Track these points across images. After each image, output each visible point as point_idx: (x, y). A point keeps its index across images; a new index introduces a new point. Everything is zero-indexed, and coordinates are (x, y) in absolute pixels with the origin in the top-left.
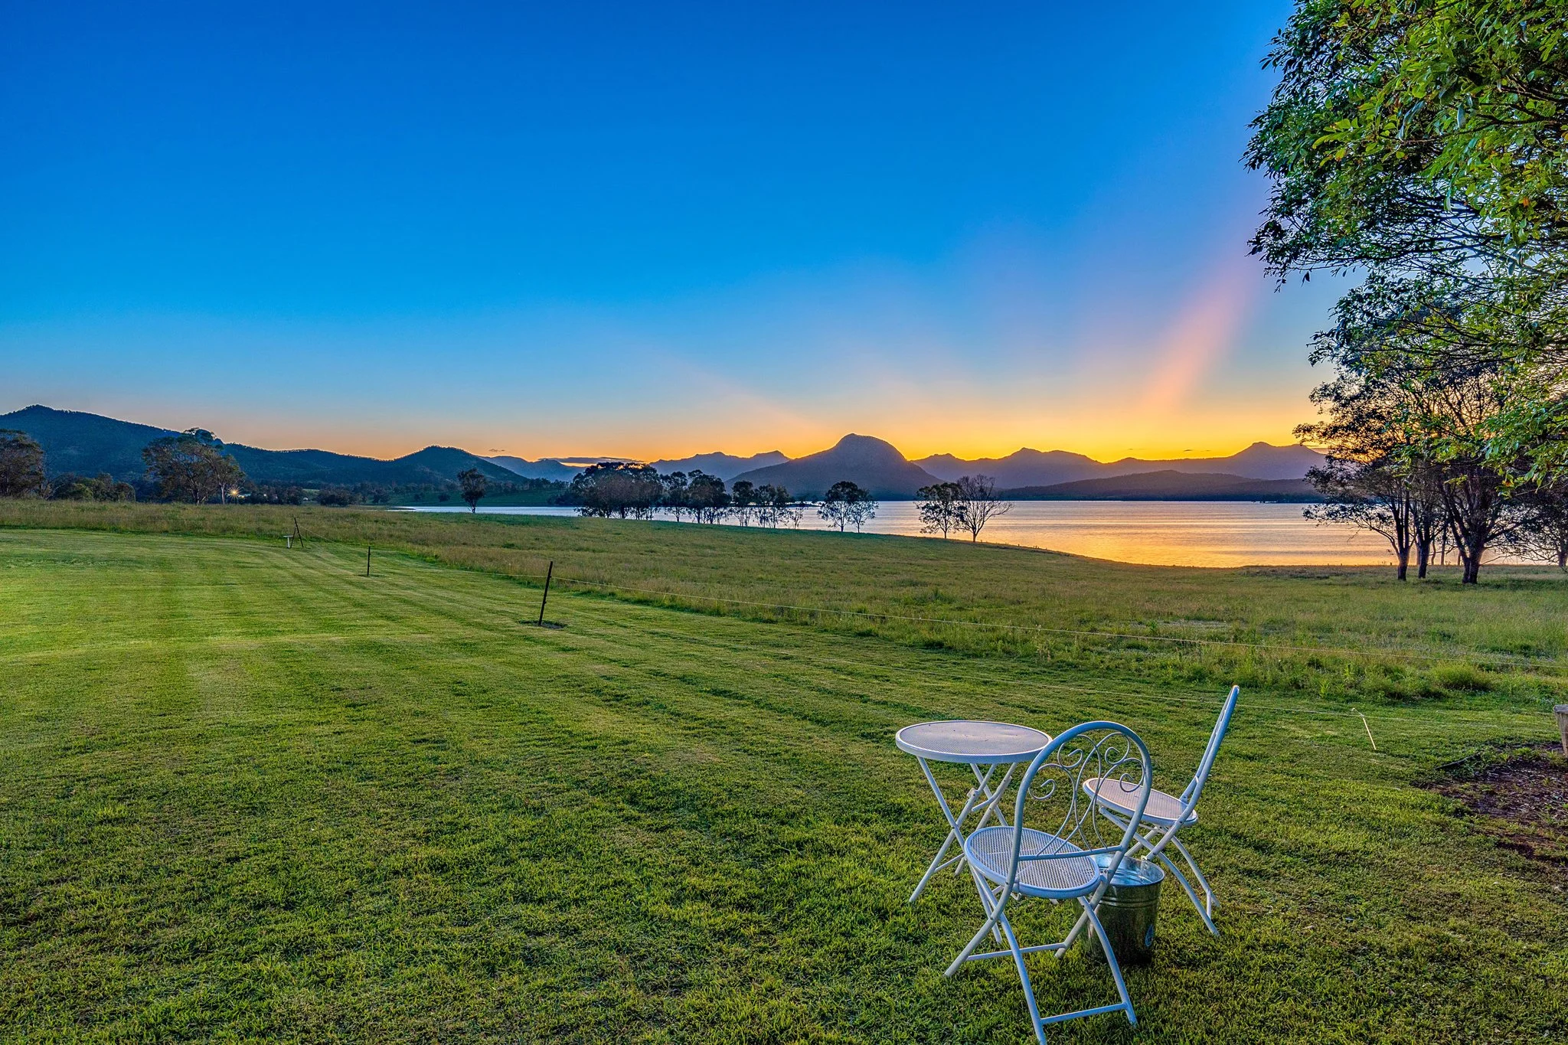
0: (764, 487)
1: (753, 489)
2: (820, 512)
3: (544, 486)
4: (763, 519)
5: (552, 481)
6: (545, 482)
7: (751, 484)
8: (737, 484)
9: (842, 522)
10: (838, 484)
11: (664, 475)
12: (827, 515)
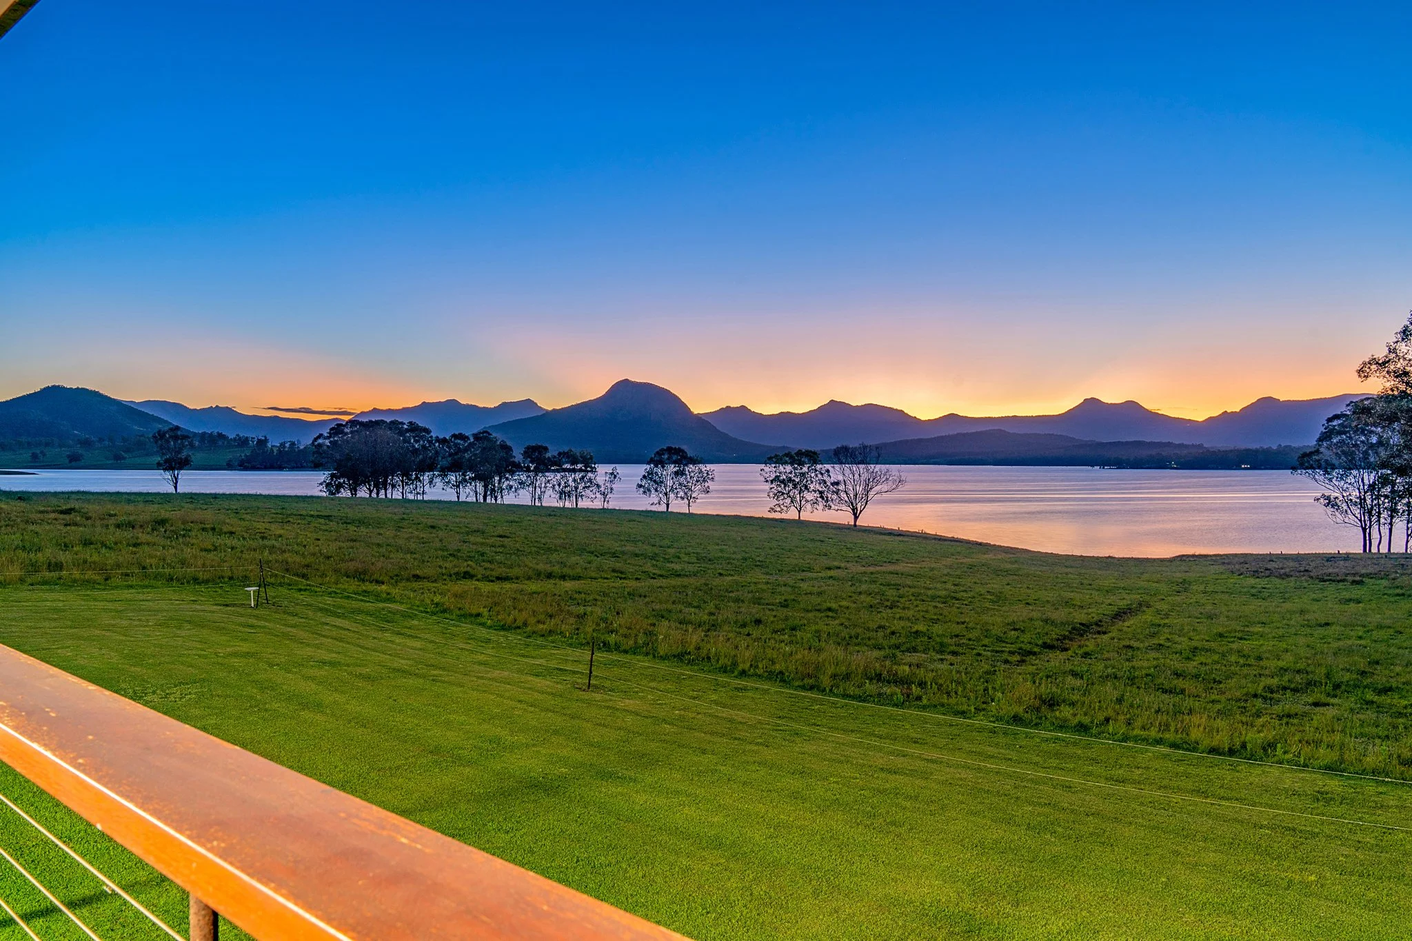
0: (564, 453)
1: (548, 455)
2: (640, 486)
3: (220, 443)
4: (563, 494)
5: (232, 436)
6: (220, 436)
7: (546, 449)
8: (528, 448)
9: (668, 499)
10: (662, 450)
11: (441, 437)
12: (649, 490)
